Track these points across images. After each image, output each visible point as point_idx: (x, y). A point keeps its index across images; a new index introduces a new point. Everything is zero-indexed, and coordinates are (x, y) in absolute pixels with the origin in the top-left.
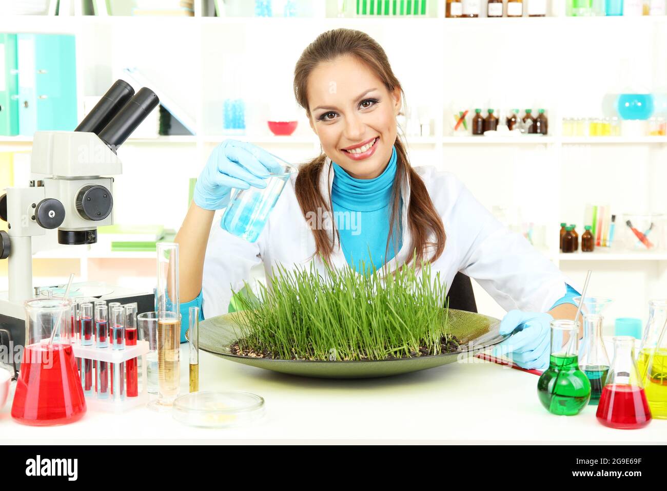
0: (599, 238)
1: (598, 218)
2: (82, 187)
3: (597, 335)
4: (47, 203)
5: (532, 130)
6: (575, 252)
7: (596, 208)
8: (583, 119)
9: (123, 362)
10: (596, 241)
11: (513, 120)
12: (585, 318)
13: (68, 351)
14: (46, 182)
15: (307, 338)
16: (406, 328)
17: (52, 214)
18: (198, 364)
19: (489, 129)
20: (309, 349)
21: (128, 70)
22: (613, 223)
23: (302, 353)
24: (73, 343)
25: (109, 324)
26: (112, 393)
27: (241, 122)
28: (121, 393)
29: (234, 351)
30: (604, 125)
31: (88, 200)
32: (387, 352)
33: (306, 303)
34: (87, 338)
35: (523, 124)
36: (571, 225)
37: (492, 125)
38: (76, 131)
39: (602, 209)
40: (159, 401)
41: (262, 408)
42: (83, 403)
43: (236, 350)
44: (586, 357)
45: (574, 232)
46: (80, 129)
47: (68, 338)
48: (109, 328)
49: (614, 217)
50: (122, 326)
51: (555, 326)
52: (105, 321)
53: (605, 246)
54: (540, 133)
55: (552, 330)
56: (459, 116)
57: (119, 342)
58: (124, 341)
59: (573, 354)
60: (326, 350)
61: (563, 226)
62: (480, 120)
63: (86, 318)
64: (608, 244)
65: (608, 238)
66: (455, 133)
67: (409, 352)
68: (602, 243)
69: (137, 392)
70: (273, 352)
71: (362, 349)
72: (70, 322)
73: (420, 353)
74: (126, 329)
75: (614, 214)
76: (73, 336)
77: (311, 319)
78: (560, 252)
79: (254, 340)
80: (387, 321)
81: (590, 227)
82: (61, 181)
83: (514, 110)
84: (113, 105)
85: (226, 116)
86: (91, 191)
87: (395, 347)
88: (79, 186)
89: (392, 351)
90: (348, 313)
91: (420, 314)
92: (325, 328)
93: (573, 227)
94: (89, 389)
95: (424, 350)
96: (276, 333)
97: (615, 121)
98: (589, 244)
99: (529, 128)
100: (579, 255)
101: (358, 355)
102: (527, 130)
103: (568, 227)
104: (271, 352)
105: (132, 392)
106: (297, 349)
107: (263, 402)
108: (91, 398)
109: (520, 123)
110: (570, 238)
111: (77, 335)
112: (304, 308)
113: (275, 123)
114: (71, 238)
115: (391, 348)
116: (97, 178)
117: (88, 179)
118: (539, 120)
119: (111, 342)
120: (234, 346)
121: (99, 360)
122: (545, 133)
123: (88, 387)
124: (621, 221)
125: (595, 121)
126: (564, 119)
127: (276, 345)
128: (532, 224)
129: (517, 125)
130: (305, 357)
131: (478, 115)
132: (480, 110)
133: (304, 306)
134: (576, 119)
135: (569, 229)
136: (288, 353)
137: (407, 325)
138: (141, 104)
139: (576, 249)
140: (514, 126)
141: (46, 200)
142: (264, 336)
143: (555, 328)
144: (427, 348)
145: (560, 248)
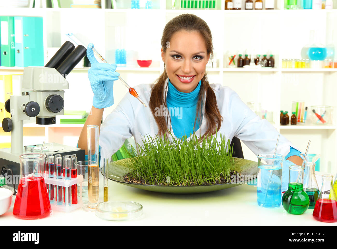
0: (299, 118)
1: (299, 108)
2: (49, 96)
3: (312, 173)
4: (31, 104)
5: (266, 65)
6: (288, 125)
7: (298, 103)
8: (292, 60)
9: (70, 187)
10: (297, 120)
11: (258, 60)
12: (306, 164)
13: (42, 181)
14: (30, 93)
15: (163, 173)
16: (213, 168)
17: (33, 109)
18: (108, 187)
19: (245, 65)
20: (164, 178)
21: (69, 35)
22: (306, 111)
23: (161, 181)
24: (44, 176)
25: (63, 166)
26: (64, 202)
27: (124, 60)
28: (69, 202)
29: (125, 179)
30: (302, 63)
31: (52, 102)
32: (204, 180)
33: (162, 155)
34: (52, 173)
35: (262, 62)
36: (286, 112)
37: (247, 63)
38: (45, 67)
39: (301, 104)
40: (88, 206)
41: (142, 211)
42: (50, 207)
43: (126, 179)
44: (306, 184)
45: (287, 115)
46: (47, 66)
47: (42, 174)
48: (63, 169)
49: (306, 108)
50: (69, 168)
51: (291, 169)
52: (61, 165)
53: (302, 122)
54: (271, 66)
55: (290, 171)
56: (231, 58)
57: (68, 176)
58: (71, 175)
59: (300, 183)
60: (173, 179)
61: (282, 112)
62: (241, 60)
63: (51, 163)
64: (303, 121)
65: (304, 118)
66: (229, 66)
67: (215, 180)
68: (300, 120)
69: (77, 201)
70: (145, 180)
71: (191, 178)
72: (43, 165)
73: (221, 181)
74: (72, 169)
75: (307, 106)
76: (44, 172)
77: (165, 163)
78: (280, 125)
79: (136, 173)
80: (204, 165)
81: (295, 112)
82: (38, 92)
83: (257, 55)
84: (64, 54)
85: (117, 58)
86: (53, 98)
87: (207, 178)
88: (47, 95)
89: (206, 180)
90: (184, 161)
91: (220, 161)
92: (173, 168)
93: (287, 113)
94: (53, 200)
95: (222, 179)
96: (147, 170)
97: (308, 61)
98: (294, 121)
99: (265, 64)
100: (289, 127)
101: (189, 182)
102: (264, 65)
103: (284, 113)
104: (144, 180)
105: (75, 201)
106: (158, 179)
107: (142, 208)
108: (53, 204)
109: (261, 61)
110: (285, 118)
111: (46, 172)
112: (161, 158)
113: (141, 61)
114: (43, 121)
115: (206, 178)
116: (56, 91)
117: (51, 92)
118: (270, 60)
119: (64, 176)
120: (126, 176)
121: (58, 185)
122: (273, 66)
123: (52, 198)
124: (310, 110)
125: (298, 61)
126: (282, 60)
127: (147, 176)
128: (266, 111)
129: (259, 62)
130: (162, 183)
131: (240, 57)
132: (241, 55)
133: (161, 156)
134: (288, 60)
135: (285, 114)
136: (153, 181)
137: (214, 167)
138: (78, 53)
139: (288, 123)
140: (258, 63)
141: (30, 102)
142: (141, 172)
143: (292, 170)
144: (223, 178)
145: (281, 123)
